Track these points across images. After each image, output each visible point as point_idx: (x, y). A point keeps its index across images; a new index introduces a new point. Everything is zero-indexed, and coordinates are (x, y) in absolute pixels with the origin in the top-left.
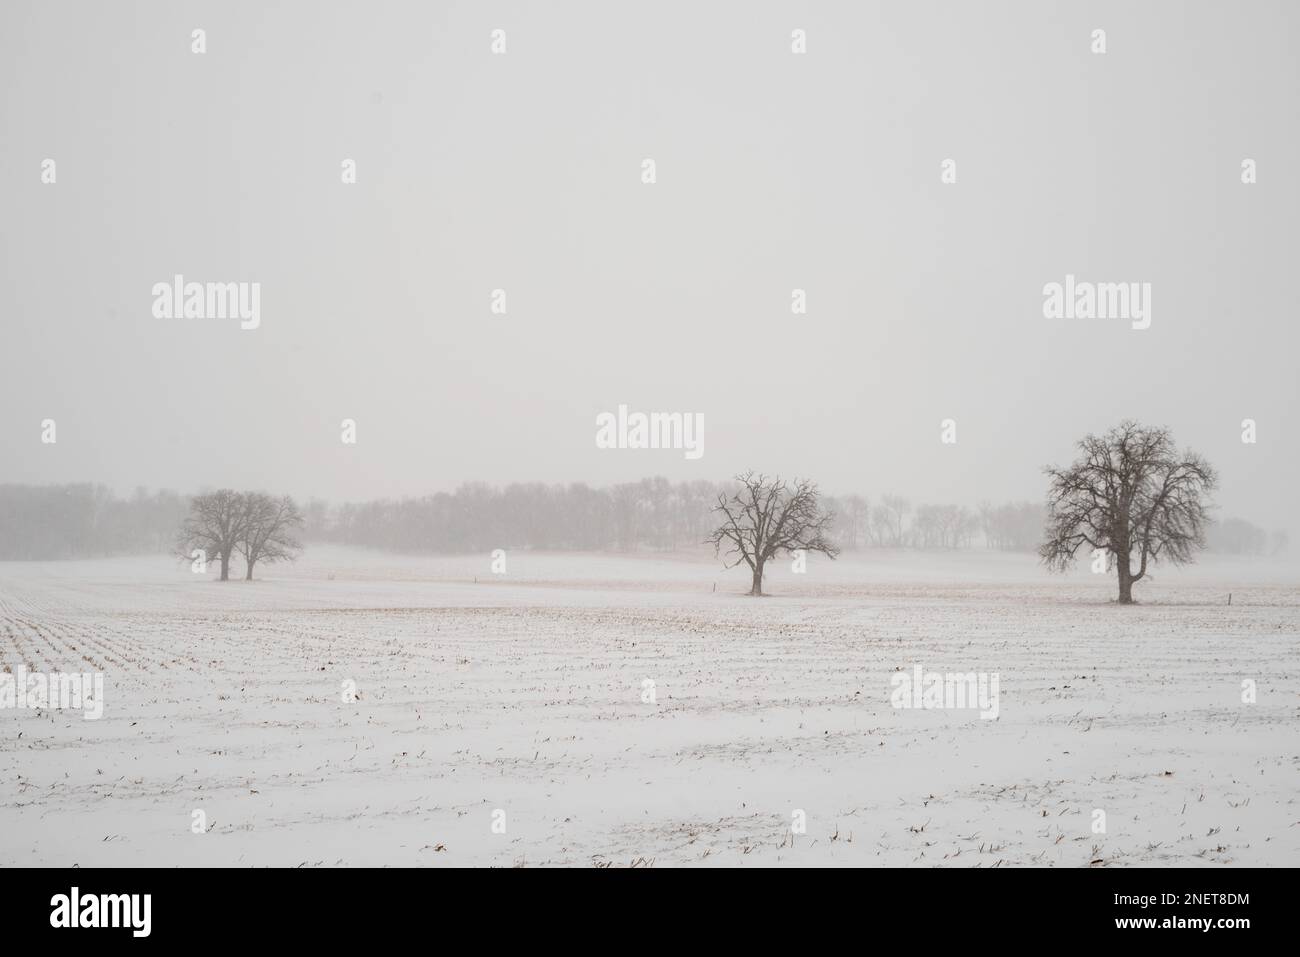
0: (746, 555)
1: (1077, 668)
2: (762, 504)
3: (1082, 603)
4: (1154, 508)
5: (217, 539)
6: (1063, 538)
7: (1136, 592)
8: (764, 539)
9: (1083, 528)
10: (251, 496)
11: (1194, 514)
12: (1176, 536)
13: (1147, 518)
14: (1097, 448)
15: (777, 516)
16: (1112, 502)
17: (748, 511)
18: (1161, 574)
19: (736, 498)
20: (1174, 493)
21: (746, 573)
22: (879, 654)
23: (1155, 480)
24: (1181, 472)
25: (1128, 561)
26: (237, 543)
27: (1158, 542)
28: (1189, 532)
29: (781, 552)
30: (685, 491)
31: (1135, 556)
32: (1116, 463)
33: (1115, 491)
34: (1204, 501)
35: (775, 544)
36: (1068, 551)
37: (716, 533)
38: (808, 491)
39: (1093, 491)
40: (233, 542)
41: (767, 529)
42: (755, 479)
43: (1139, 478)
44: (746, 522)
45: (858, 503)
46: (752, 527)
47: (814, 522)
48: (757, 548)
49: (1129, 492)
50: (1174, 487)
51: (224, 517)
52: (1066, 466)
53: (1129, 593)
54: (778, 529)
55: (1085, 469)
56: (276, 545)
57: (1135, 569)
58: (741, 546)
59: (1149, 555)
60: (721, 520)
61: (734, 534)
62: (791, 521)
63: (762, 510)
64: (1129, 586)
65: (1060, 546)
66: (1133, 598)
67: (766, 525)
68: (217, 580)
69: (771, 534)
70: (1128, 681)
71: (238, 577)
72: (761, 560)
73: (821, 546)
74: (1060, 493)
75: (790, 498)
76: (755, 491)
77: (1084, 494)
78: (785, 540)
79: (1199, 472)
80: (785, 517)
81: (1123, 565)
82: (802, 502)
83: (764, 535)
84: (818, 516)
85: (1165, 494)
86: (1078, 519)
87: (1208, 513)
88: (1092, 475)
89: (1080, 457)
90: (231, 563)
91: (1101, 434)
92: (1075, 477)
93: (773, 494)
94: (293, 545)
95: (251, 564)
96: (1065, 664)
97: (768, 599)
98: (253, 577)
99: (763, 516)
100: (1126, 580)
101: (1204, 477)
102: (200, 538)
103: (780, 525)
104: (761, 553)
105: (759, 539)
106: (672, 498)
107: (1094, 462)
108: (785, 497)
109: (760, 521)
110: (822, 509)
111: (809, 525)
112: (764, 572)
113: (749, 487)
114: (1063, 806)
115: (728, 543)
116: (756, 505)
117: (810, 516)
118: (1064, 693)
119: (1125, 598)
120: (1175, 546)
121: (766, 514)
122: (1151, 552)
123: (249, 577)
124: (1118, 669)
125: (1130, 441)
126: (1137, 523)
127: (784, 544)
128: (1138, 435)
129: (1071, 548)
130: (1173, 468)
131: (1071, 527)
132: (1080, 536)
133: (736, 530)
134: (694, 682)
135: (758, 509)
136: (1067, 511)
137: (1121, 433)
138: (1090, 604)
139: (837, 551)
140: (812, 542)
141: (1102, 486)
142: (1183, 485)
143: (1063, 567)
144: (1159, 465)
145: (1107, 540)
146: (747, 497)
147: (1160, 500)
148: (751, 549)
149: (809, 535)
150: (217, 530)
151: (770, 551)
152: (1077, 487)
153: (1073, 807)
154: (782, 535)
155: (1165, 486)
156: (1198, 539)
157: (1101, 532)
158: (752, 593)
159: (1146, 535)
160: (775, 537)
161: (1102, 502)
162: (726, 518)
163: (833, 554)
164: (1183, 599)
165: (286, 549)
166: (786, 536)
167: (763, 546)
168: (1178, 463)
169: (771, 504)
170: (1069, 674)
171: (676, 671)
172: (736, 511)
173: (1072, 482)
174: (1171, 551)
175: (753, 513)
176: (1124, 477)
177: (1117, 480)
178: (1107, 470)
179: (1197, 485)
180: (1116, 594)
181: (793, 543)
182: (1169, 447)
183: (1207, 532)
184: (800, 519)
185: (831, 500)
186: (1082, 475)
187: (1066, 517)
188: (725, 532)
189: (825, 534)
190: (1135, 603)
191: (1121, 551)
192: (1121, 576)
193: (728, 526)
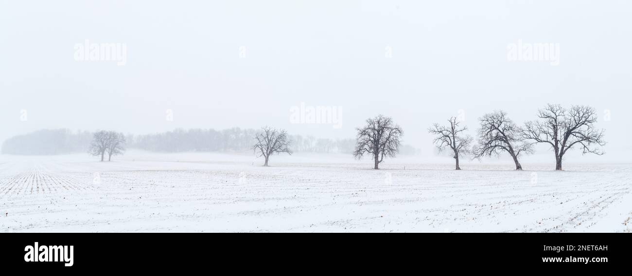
0: (263, 153)
1: (361, 188)
2: (269, 137)
3: (364, 169)
4: (386, 142)
5: (101, 148)
6: (360, 149)
7: (379, 165)
8: (270, 148)
9: (366, 147)
10: (111, 132)
11: (397, 143)
12: (392, 150)
13: (384, 144)
14: (371, 122)
15: (274, 141)
16: (375, 140)
17: (265, 139)
18: (387, 160)
19: (261, 134)
20: (392, 137)
21: (263, 159)
22: (303, 184)
23: (387, 133)
24: (394, 131)
25: (378, 156)
27: (386, 151)
28: (395, 149)
29: (275, 153)
30: (245, 132)
31: (380, 155)
32: (376, 128)
33: (376, 135)
34: (400, 139)
35: (273, 150)
36: (361, 153)
37: (255, 146)
38: (284, 133)
39: (369, 135)
40: (105, 149)
42: (268, 129)
43: (382, 132)
44: (264, 143)
45: (299, 137)
46: (266, 144)
47: (285, 143)
48: (267, 151)
49: (380, 135)
50: (392, 135)
51: (103, 140)
52: (362, 128)
53: (377, 166)
55: (368, 129)
56: (118, 149)
57: (379, 159)
58: (262, 150)
59: (384, 155)
60: (256, 142)
61: (260, 147)
62: (278, 143)
63: (269, 139)
64: (378, 164)
65: (359, 152)
66: (379, 167)
67: (270, 144)
68: (100, 161)
69: (272, 147)
70: (374, 191)
71: (106, 160)
72: (268, 155)
73: (287, 150)
74: (360, 136)
75: (278, 135)
76: (267, 132)
77: (367, 136)
79: (399, 131)
80: (276, 141)
81: (376, 158)
82: (282, 136)
84: (287, 141)
85: (389, 137)
86: (364, 144)
87: (400, 143)
88: (370, 131)
89: (366, 125)
90: (104, 156)
91: (373, 118)
92: (364, 131)
93: (273, 133)
94: (123, 150)
95: (110, 156)
96: (357, 187)
97: (270, 168)
98: (111, 160)
99: (270, 141)
100: (377, 163)
101: (400, 132)
102: (96, 147)
103: (275, 144)
104: (268, 153)
105: (268, 148)
106: (241, 134)
107: (370, 126)
108: (277, 135)
109: (268, 142)
110: (288, 139)
112: (269, 159)
114: (351, 226)
115: (258, 149)
117: (284, 141)
118: (356, 195)
119: (376, 168)
120: (391, 152)
123: (109, 160)
124: (372, 188)
125: (381, 121)
126: (381, 145)
127: (275, 150)
128: (383, 119)
130: (392, 130)
131: (362, 146)
132: (365, 149)
133: (261, 145)
134: (244, 193)
136: (362, 141)
137: (378, 118)
138: (366, 170)
139: (292, 152)
140: (284, 149)
141: (372, 134)
142: (394, 134)
143: (360, 158)
144: (388, 128)
145: (372, 150)
146: (265, 135)
147: (388, 139)
148: (265, 151)
149: (283, 147)
150: (100, 144)
151: (271, 152)
152: (365, 134)
153: (354, 226)
155: (390, 134)
156: (397, 151)
157: (371, 148)
158: (265, 165)
159: (383, 149)
161: (372, 139)
162: (258, 141)
163: (290, 153)
164: (392, 168)
165: (121, 151)
166: (276, 147)
167: (269, 150)
168: (393, 128)
169: (272, 137)
170: (358, 190)
171: (239, 190)
172: (261, 139)
173: (364, 133)
174: (390, 154)
175: (267, 139)
176: (378, 131)
177: (376, 132)
178: (374, 129)
179: (398, 135)
180: (374, 167)
181: (278, 150)
182: (391, 123)
183: (400, 148)
184: (281, 142)
185: (291, 136)
186: (367, 131)
187: (362, 143)
188: (257, 146)
189: (288, 147)
190: (379, 169)
191: (376, 154)
192: (376, 161)
193: (259, 144)
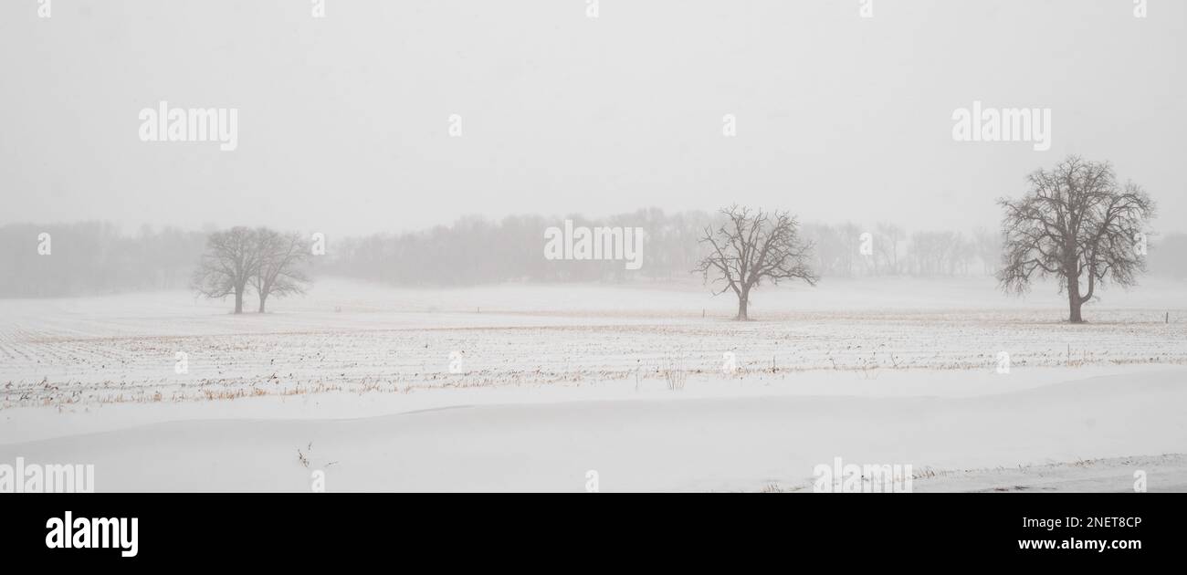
0: (732, 283)
2: (746, 235)
4: (1099, 235)
5: (232, 275)
6: (1018, 264)
7: (1085, 310)
8: (749, 268)
9: (1035, 254)
10: (263, 231)
12: (1121, 262)
13: (1092, 245)
14: (1046, 181)
15: (760, 246)
16: (1063, 230)
17: (733, 242)
18: (1108, 296)
19: (722, 229)
20: (1115, 221)
21: (731, 301)
23: (1099, 210)
24: (1121, 202)
25: (1077, 283)
26: (251, 278)
27: (1104, 265)
28: (1130, 256)
29: (765, 280)
31: (1083, 280)
32: (1066, 197)
33: (1064, 219)
35: (759, 272)
36: (1023, 276)
37: (704, 263)
38: (788, 222)
39: (1043, 219)
40: (246, 279)
41: (752, 258)
42: (739, 212)
43: (1084, 208)
44: (731, 252)
46: (738, 256)
47: (794, 251)
48: (742, 276)
50: (1116, 216)
51: (239, 254)
52: (1018, 197)
53: (1079, 311)
54: (761, 260)
55: (1035, 200)
56: (287, 279)
57: (1083, 291)
58: (728, 275)
59: (1095, 279)
60: (710, 250)
61: (720, 264)
62: (773, 251)
63: (746, 240)
64: (1079, 306)
65: (1015, 271)
66: (1083, 317)
67: (750, 254)
68: (230, 313)
69: (755, 262)
71: (252, 310)
72: (746, 287)
73: (802, 273)
74: (1012, 223)
75: (773, 228)
76: (739, 221)
77: (1036, 223)
78: (767, 268)
80: (767, 247)
81: (1073, 287)
82: (783, 230)
83: (749, 264)
84: (799, 246)
85: (1108, 222)
86: (1029, 246)
88: (1043, 207)
89: (1030, 189)
90: (245, 297)
91: (1049, 169)
92: (1025, 208)
93: (756, 224)
94: (304, 279)
95: (263, 297)
97: (753, 323)
98: (266, 310)
99: (748, 246)
100: (1076, 301)
101: (1142, 207)
102: (216, 273)
103: (763, 254)
104: (746, 281)
105: (744, 268)
106: (667, 228)
107: (1043, 194)
108: (767, 228)
109: (744, 250)
110: (801, 238)
111: (790, 254)
112: (749, 299)
113: (733, 219)
115: (715, 271)
116: (741, 236)
117: (791, 246)
119: (1075, 317)
120: (1119, 268)
121: (750, 245)
122: (1098, 276)
123: (262, 310)
125: (1075, 174)
126: (1085, 248)
127: (768, 273)
128: (1082, 169)
129: (1026, 273)
130: (1116, 199)
131: (1023, 253)
132: (1033, 261)
133: (722, 260)
135: (742, 239)
136: (1019, 239)
137: (1067, 167)
139: (818, 278)
140: (794, 269)
141: (1054, 215)
142: (1124, 213)
143: (1020, 289)
144: (1100, 196)
145: (1057, 264)
146: (732, 230)
147: (1103, 228)
148: (736, 277)
149: (790, 264)
150: (230, 265)
151: (755, 279)
152: (1030, 217)
154: (764, 263)
155: (1108, 214)
156: (1139, 263)
157: (1051, 257)
158: (738, 318)
159: (1092, 258)
160: (759, 266)
161: (1053, 230)
162: (713, 248)
163: (813, 281)
165: (297, 283)
166: (769, 264)
167: (747, 275)
168: (1119, 194)
169: (754, 235)
172: (722, 241)
173: (1024, 211)
174: (1117, 274)
175: (738, 243)
176: (1071, 208)
177: (1065, 209)
178: (1056, 201)
179: (1137, 213)
180: (1067, 315)
181: (776, 271)
182: (1110, 179)
184: (782, 249)
186: (1033, 206)
187: (1019, 243)
188: (712, 261)
189: (806, 262)
190: (1084, 322)
191: (1071, 274)
192: (1071, 297)
193: (716, 256)
